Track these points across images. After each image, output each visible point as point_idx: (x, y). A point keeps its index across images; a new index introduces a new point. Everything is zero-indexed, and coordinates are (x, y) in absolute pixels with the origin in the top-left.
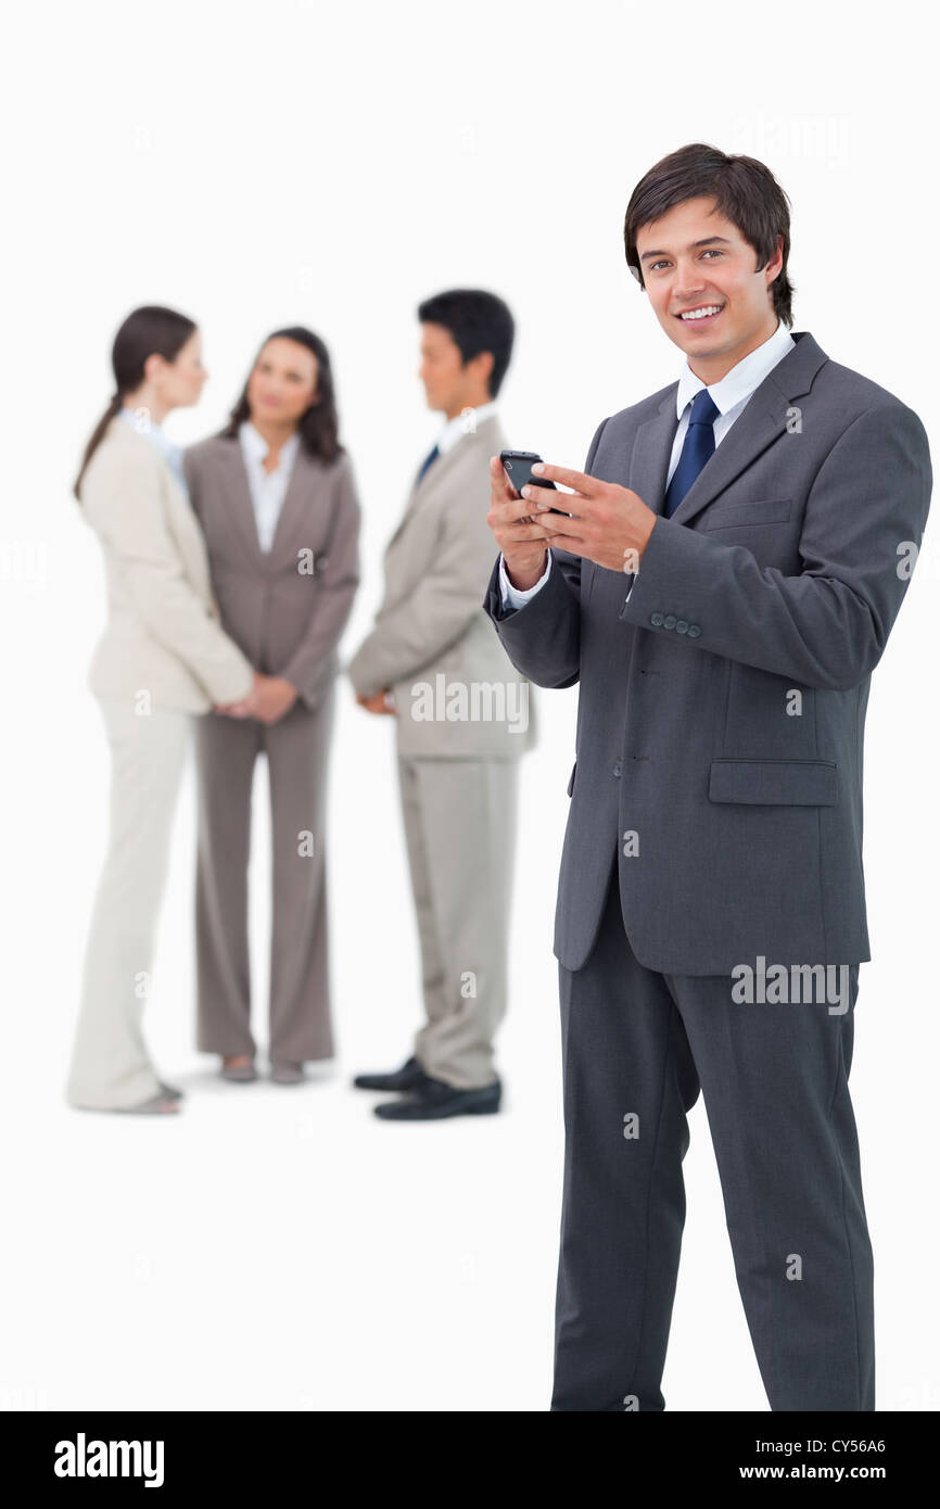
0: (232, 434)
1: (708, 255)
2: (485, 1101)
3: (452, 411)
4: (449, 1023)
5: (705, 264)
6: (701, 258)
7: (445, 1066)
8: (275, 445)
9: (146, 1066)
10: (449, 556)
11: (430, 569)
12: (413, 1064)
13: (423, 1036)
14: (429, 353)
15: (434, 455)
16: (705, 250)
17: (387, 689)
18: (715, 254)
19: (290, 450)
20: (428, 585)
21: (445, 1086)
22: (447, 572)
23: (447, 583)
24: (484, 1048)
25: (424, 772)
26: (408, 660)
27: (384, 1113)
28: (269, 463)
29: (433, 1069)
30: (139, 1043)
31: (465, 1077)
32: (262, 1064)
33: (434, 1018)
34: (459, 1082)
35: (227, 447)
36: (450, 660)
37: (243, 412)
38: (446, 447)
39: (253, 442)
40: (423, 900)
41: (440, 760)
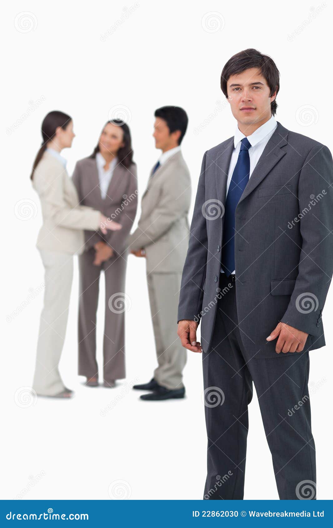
0: (93, 157)
1: (255, 88)
2: (179, 394)
3: (165, 149)
4: (166, 366)
5: (254, 91)
6: (252, 89)
7: (165, 381)
8: (108, 161)
9: (60, 381)
10: (164, 201)
11: (157, 206)
12: (153, 381)
13: (157, 371)
14: (157, 128)
15: (158, 165)
16: (255, 86)
17: (142, 248)
18: (257, 88)
19: (114, 163)
20: (157, 211)
21: (165, 389)
22: (164, 207)
23: (163, 211)
24: (179, 375)
25: (155, 278)
26: (150, 239)
27: (144, 398)
28: (106, 167)
29: (161, 382)
30: (58, 373)
31: (172, 385)
32: (101, 380)
33: (161, 364)
34: (170, 387)
35: (92, 162)
36: (165, 238)
37: (97, 150)
38: (162, 162)
39: (101, 160)
40: (156, 323)
41: (161, 273)
